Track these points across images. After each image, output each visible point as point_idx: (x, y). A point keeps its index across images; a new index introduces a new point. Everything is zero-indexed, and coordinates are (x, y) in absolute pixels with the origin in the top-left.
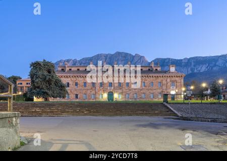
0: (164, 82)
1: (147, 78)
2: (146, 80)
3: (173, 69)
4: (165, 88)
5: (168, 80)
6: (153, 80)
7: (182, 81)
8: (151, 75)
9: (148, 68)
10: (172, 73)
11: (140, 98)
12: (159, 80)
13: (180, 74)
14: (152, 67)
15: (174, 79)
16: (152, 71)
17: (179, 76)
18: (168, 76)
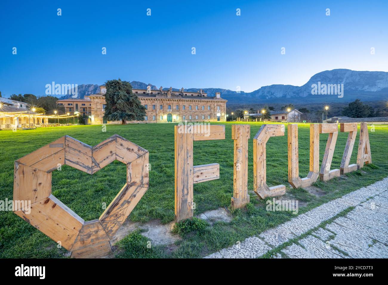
0: (212, 106)
1: (199, 103)
2: (199, 104)
3: (218, 96)
4: (213, 111)
5: (215, 105)
6: (204, 104)
7: (225, 105)
8: (203, 100)
9: (197, 94)
10: (218, 99)
11: (194, 119)
12: (209, 104)
13: (224, 100)
14: (200, 93)
15: (219, 104)
16: (201, 96)
17: (223, 102)
18: (216, 101)
